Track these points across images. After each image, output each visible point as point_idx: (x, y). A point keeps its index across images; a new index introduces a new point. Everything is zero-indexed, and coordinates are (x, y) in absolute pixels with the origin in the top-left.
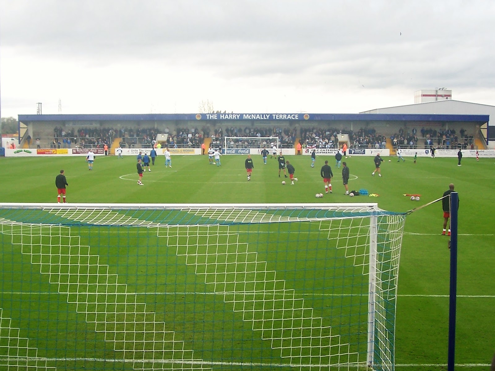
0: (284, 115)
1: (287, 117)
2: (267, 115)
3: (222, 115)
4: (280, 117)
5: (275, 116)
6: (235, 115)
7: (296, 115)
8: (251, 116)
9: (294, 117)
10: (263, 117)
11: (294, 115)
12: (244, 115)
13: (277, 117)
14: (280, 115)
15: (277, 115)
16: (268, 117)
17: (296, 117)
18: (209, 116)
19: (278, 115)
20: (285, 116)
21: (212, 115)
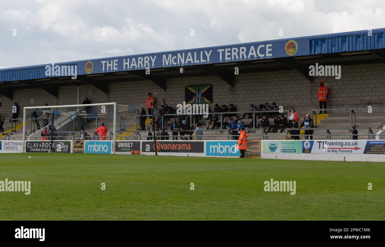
0: (241, 48)
1: (247, 53)
2: (206, 52)
3: (126, 61)
4: (233, 53)
5: (224, 53)
6: (148, 58)
7: (268, 46)
8: (175, 57)
9: (263, 51)
10: (198, 58)
11: (263, 46)
12: (164, 56)
13: (227, 54)
14: (233, 49)
15: (227, 50)
16: (208, 56)
17: (268, 50)
18: (106, 64)
19: (229, 49)
20: (243, 50)
21: (110, 63)
